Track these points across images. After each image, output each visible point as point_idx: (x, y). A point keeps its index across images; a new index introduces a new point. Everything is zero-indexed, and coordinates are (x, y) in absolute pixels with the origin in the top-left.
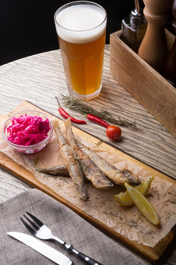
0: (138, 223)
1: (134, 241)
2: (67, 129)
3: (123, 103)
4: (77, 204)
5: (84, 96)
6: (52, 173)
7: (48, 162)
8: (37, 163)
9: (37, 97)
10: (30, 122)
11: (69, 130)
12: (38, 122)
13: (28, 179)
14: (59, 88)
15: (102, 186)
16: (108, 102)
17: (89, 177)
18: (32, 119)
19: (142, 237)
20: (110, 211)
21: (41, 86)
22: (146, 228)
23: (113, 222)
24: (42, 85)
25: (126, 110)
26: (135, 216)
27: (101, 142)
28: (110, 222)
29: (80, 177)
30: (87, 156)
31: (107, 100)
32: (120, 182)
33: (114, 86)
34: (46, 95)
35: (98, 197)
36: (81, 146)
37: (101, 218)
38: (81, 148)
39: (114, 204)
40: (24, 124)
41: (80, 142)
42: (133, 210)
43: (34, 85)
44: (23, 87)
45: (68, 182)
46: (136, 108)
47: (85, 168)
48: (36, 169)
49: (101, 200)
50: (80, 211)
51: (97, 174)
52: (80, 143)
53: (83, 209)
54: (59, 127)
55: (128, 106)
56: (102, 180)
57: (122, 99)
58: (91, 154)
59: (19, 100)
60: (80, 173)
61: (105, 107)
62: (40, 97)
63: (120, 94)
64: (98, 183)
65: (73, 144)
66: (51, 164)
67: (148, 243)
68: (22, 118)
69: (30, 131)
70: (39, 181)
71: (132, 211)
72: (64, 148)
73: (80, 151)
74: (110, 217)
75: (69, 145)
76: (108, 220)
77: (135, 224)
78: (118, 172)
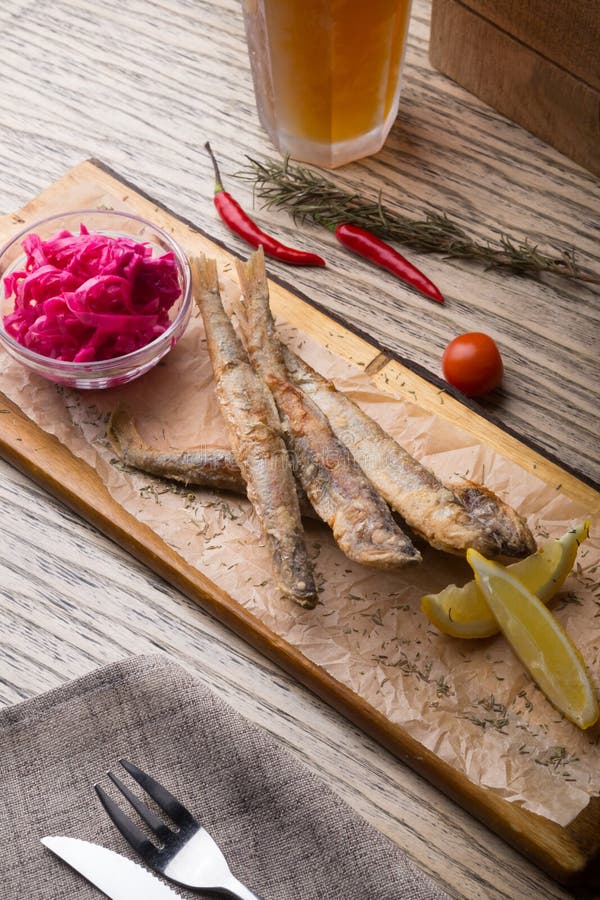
0: (511, 710)
1: (490, 789)
2: (249, 296)
3: (481, 186)
4: (268, 615)
5: (322, 147)
6: (176, 477)
7: (165, 427)
8: (120, 432)
9: (131, 137)
10: (98, 263)
11: (256, 303)
12: (132, 265)
13: (77, 494)
14: (221, 105)
15: (373, 558)
16: (417, 179)
17: (325, 510)
18: (105, 253)
19: (526, 774)
20: (403, 654)
21: (150, 93)
22: (541, 733)
23: (410, 701)
24: (153, 88)
25: (489, 217)
26: (502, 679)
27: (383, 358)
28: (396, 700)
29: (289, 507)
30: (322, 423)
31: (416, 172)
32: (450, 542)
33: (446, 110)
34: (170, 131)
35: (356, 592)
36: (300, 375)
37: (363, 680)
38: (303, 382)
39: (420, 626)
40: (71, 270)
41: (297, 352)
42: (494, 653)
43: (121, 87)
44: (74, 92)
45: (238, 521)
46: (532, 210)
47: (309, 470)
48: (114, 456)
49: (367, 603)
50: (280, 645)
51: (358, 504)
52: (297, 357)
53: (292, 638)
54: (215, 289)
55: (497, 197)
56: (377, 531)
57: (477, 169)
58: (342, 411)
59: (60, 148)
60: (289, 490)
61: (405, 198)
62: (141, 140)
63: (467, 144)
64: (359, 542)
65: (268, 366)
66: (174, 438)
67: (545, 803)
68: (66, 242)
69: (96, 300)
70: (121, 509)
71: (489, 658)
72: (231, 382)
73: (295, 399)
74: (400, 681)
75: (253, 367)
76: (388, 693)
77: (498, 716)
78: (442, 500)
